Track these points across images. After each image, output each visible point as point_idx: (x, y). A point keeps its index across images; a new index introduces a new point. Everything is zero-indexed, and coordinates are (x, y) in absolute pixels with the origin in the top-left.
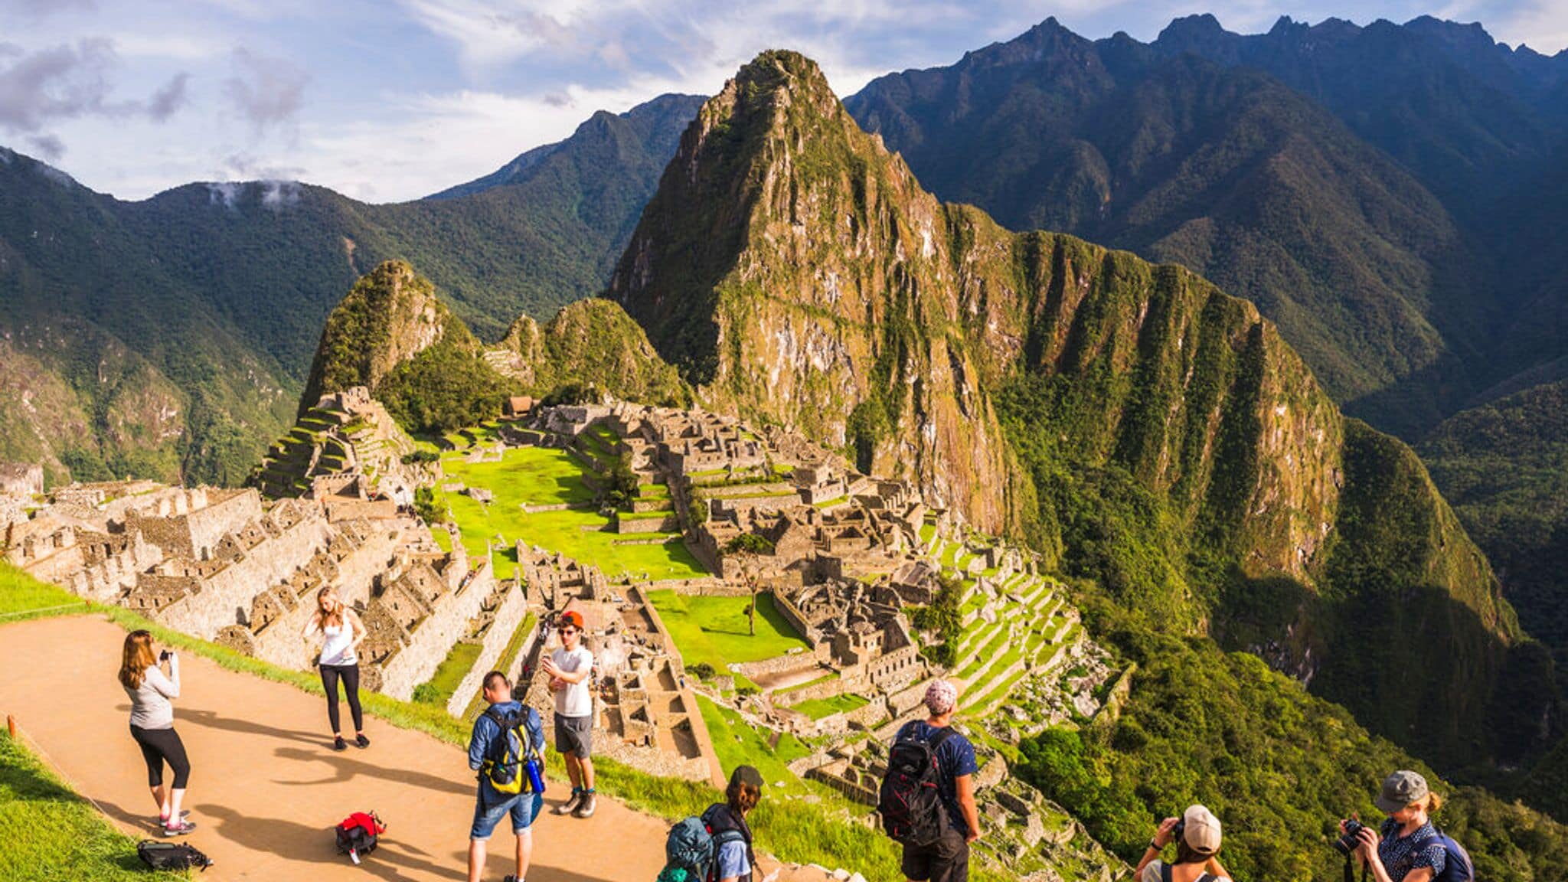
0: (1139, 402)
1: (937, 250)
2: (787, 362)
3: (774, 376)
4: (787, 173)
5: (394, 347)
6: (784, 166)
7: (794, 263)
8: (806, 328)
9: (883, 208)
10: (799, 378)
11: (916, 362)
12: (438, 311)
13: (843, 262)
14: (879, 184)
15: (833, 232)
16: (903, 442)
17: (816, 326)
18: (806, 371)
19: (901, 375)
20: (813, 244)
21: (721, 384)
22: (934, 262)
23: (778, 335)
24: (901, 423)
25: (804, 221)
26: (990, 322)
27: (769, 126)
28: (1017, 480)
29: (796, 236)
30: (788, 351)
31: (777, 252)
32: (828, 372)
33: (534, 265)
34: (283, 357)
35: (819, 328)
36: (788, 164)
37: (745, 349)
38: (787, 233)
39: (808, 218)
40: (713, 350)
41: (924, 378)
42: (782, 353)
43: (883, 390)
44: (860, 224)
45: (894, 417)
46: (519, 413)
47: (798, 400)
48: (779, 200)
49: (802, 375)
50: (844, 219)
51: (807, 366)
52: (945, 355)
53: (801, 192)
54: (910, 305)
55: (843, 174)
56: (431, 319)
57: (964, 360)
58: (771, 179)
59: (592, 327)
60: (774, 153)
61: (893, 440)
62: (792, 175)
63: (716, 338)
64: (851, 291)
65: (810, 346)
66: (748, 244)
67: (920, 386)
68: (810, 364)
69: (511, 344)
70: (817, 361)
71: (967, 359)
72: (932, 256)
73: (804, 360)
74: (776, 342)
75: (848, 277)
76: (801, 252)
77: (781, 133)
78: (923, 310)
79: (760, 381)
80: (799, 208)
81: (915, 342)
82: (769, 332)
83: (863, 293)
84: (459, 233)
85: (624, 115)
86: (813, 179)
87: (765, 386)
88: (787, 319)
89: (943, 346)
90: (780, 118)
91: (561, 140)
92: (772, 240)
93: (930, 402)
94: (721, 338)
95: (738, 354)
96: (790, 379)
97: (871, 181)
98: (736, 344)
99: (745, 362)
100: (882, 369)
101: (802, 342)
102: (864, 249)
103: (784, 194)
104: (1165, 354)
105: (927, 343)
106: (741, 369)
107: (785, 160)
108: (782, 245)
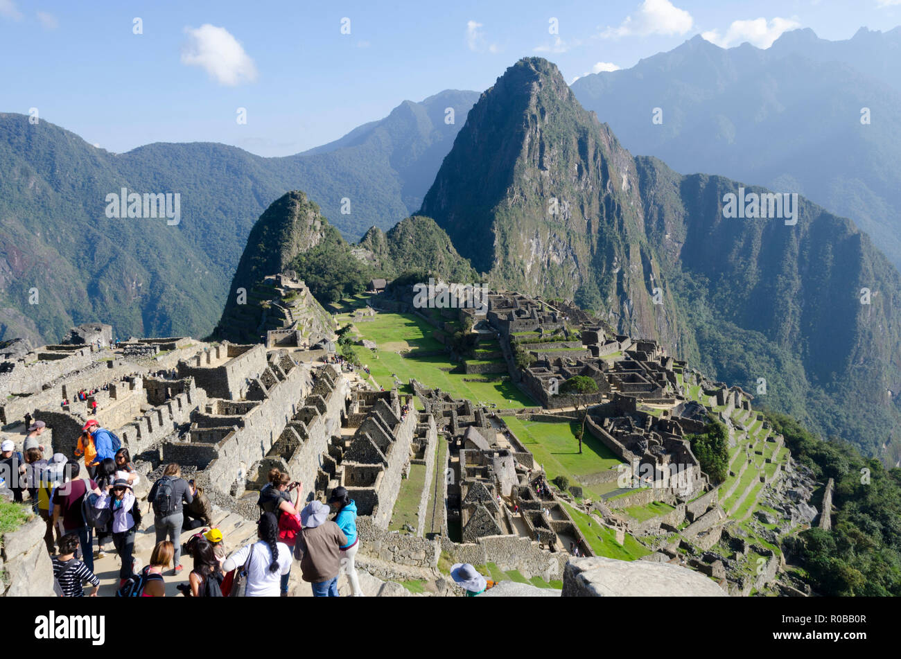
0: (770, 286)
1: (631, 186)
2: (536, 258)
3: (529, 267)
4: (538, 136)
5: (295, 246)
6: (536, 131)
7: (542, 195)
8: (549, 237)
9: (599, 159)
10: (543, 270)
11: (620, 260)
12: (322, 223)
13: (573, 194)
14: (596, 143)
15: (567, 174)
16: (611, 311)
17: (555, 236)
18: (548, 265)
19: (610, 267)
20: (554, 182)
21: (496, 272)
22: (629, 194)
23: (531, 241)
24: (610, 300)
25: (548, 167)
26: (666, 234)
27: (526, 106)
28: (686, 338)
29: (544, 177)
30: (537, 251)
31: (531, 187)
32: (562, 266)
33: (364, 196)
34: (209, 252)
35: (557, 237)
36: (538, 130)
37: (511, 250)
38: (537, 175)
39: (551, 166)
40: (491, 250)
41: (625, 270)
42: (533, 253)
43: (597, 278)
44: (584, 169)
45: (605, 296)
46: (378, 289)
47: (543, 283)
48: (532, 153)
49: (546, 266)
50: (573, 166)
51: (549, 261)
52: (639, 255)
53: (547, 148)
54: (616, 222)
55: (573, 137)
56: (318, 228)
57: (651, 259)
58: (527, 140)
59: (417, 234)
60: (530, 124)
61: (604, 310)
62: (541, 138)
63: (493, 243)
64: (578, 214)
65: (551, 248)
66: (513, 182)
67: (622, 275)
68: (551, 260)
69: (367, 245)
70: (554, 258)
71: (653, 257)
72: (628, 190)
73: (547, 259)
74: (531, 245)
75: (576, 204)
76: (546, 188)
77: (535, 111)
78: (624, 225)
79: (520, 270)
80: (545, 159)
81: (619, 246)
82: (526, 239)
83: (585, 213)
84: (318, 176)
85: (420, 103)
86: (554, 140)
87: (523, 274)
88: (537, 230)
89: (638, 249)
90: (533, 101)
91: (381, 119)
92: (528, 179)
93: (629, 285)
94: (496, 243)
95: (507, 253)
96: (538, 269)
97: (591, 142)
98: (505, 247)
99: (510, 259)
100: (596, 264)
101: (546, 245)
102: (586, 185)
103: (535, 150)
104: (789, 255)
105: (627, 246)
106: (509, 263)
107: (536, 128)
108: (534, 183)
